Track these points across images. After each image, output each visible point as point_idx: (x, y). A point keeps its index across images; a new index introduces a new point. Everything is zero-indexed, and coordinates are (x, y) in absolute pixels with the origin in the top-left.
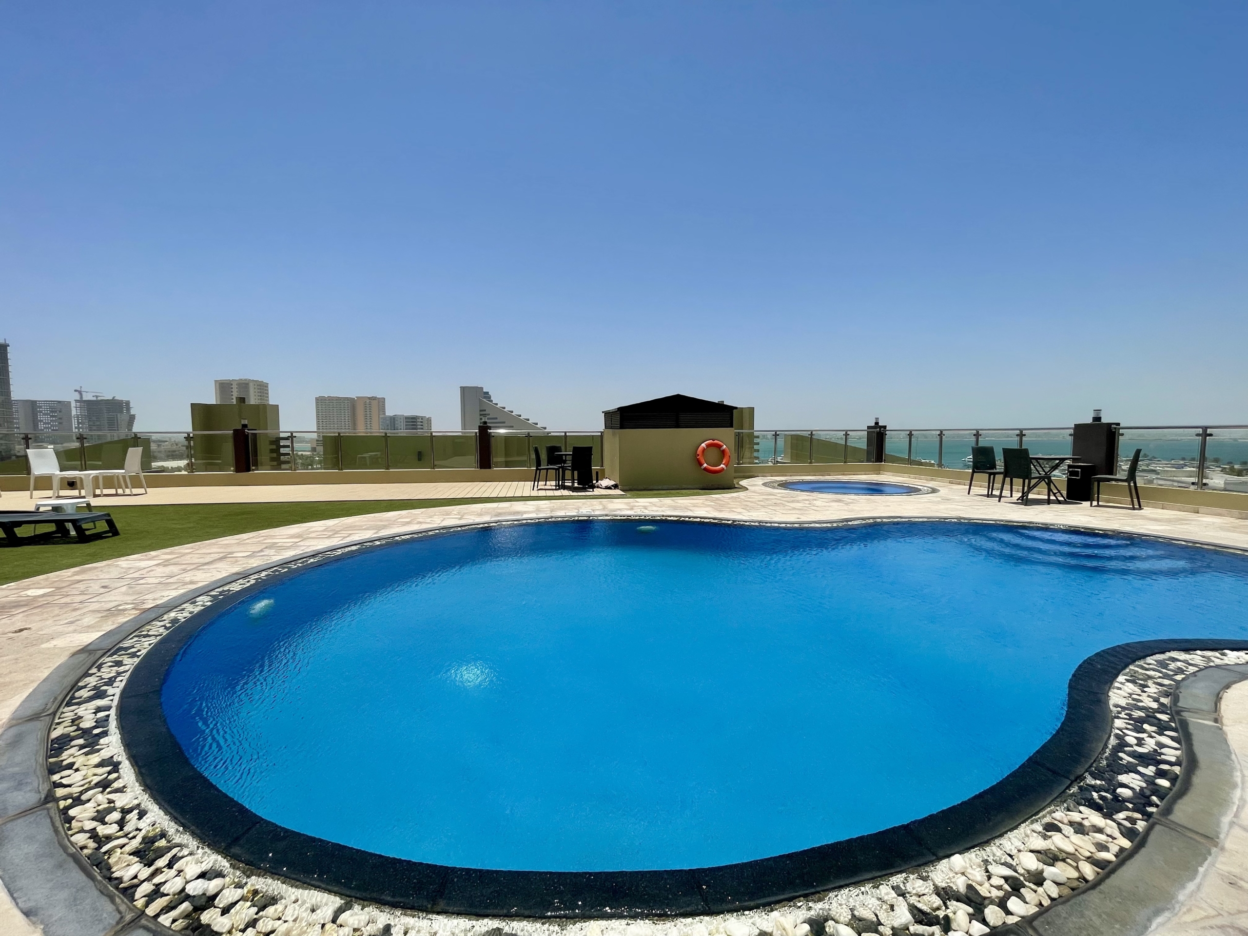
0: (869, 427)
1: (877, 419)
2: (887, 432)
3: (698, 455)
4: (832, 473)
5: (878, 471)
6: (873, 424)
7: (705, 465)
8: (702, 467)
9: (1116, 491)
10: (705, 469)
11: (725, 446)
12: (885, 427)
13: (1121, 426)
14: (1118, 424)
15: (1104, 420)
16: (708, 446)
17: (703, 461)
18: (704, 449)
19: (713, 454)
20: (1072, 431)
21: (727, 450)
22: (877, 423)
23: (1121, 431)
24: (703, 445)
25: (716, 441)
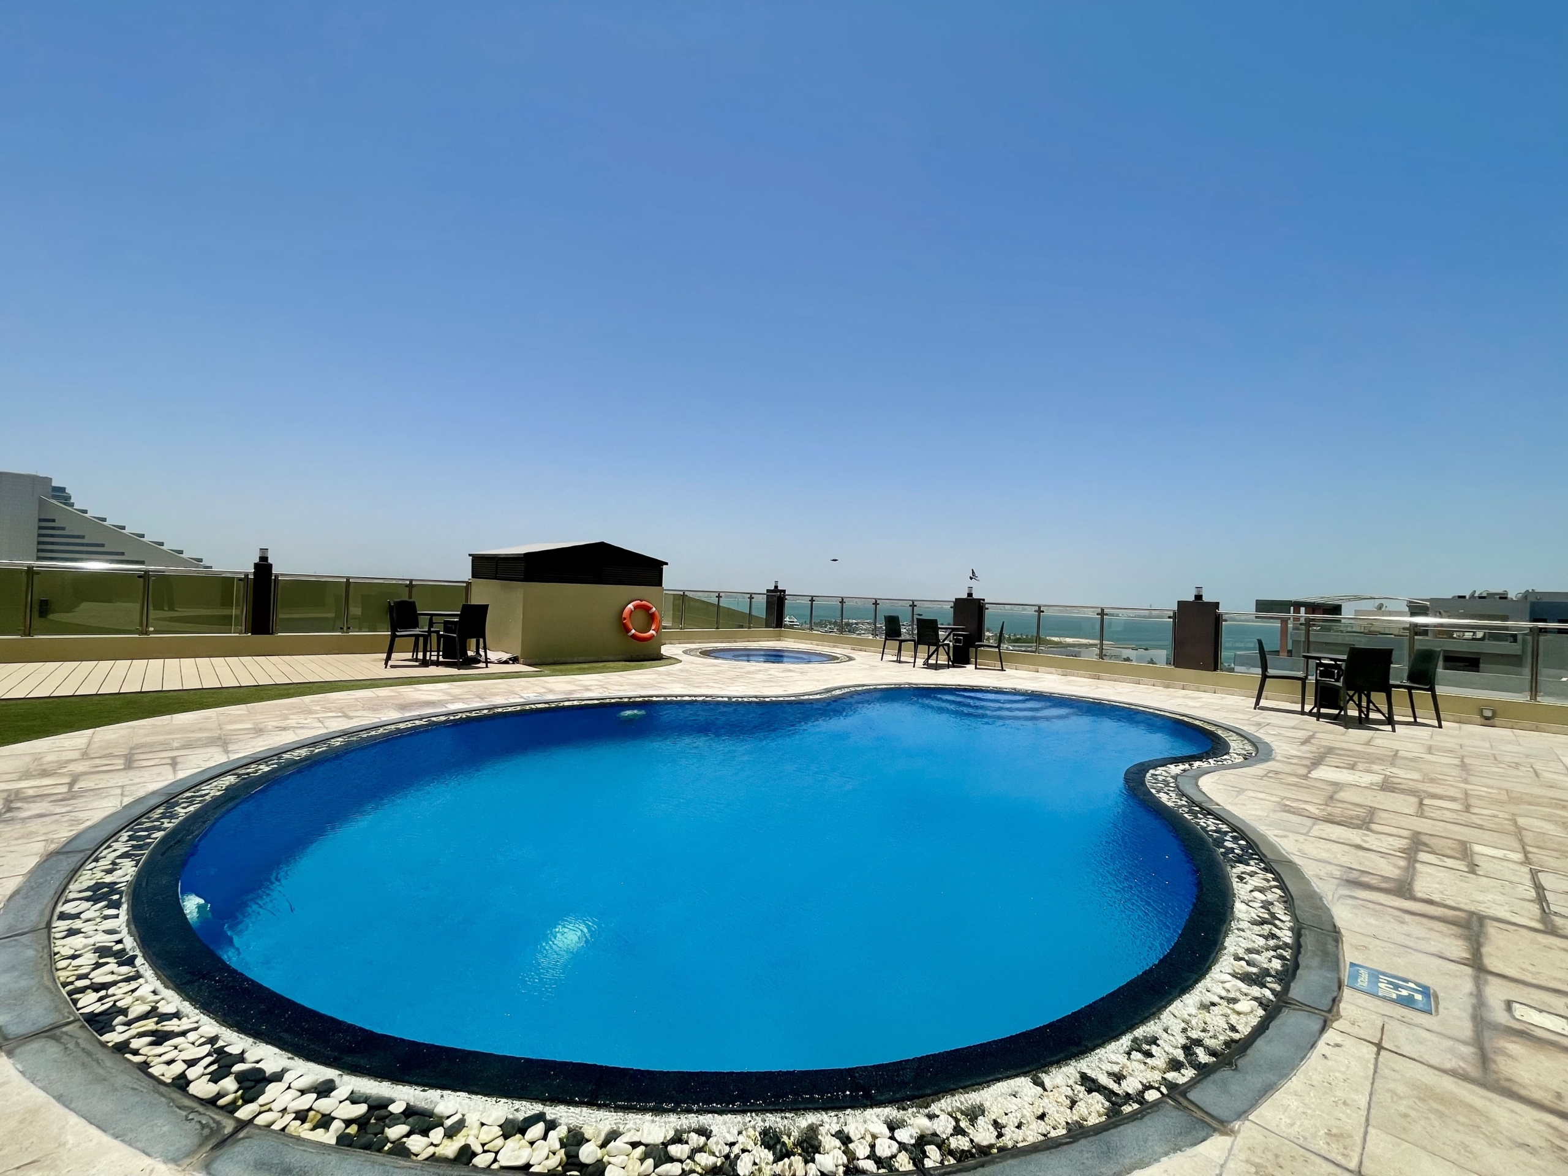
0: (768, 591)
1: (776, 582)
2: (787, 597)
3: (625, 619)
4: (738, 640)
5: (779, 638)
6: (773, 588)
7: (633, 631)
8: (630, 634)
9: (988, 655)
10: (633, 636)
11: (654, 609)
12: (784, 591)
13: (986, 601)
14: (984, 600)
15: (975, 596)
16: (636, 607)
17: (630, 626)
18: (632, 612)
19: (641, 616)
20: (952, 604)
21: (657, 613)
22: (776, 587)
23: (987, 606)
24: (630, 606)
25: (644, 602)
